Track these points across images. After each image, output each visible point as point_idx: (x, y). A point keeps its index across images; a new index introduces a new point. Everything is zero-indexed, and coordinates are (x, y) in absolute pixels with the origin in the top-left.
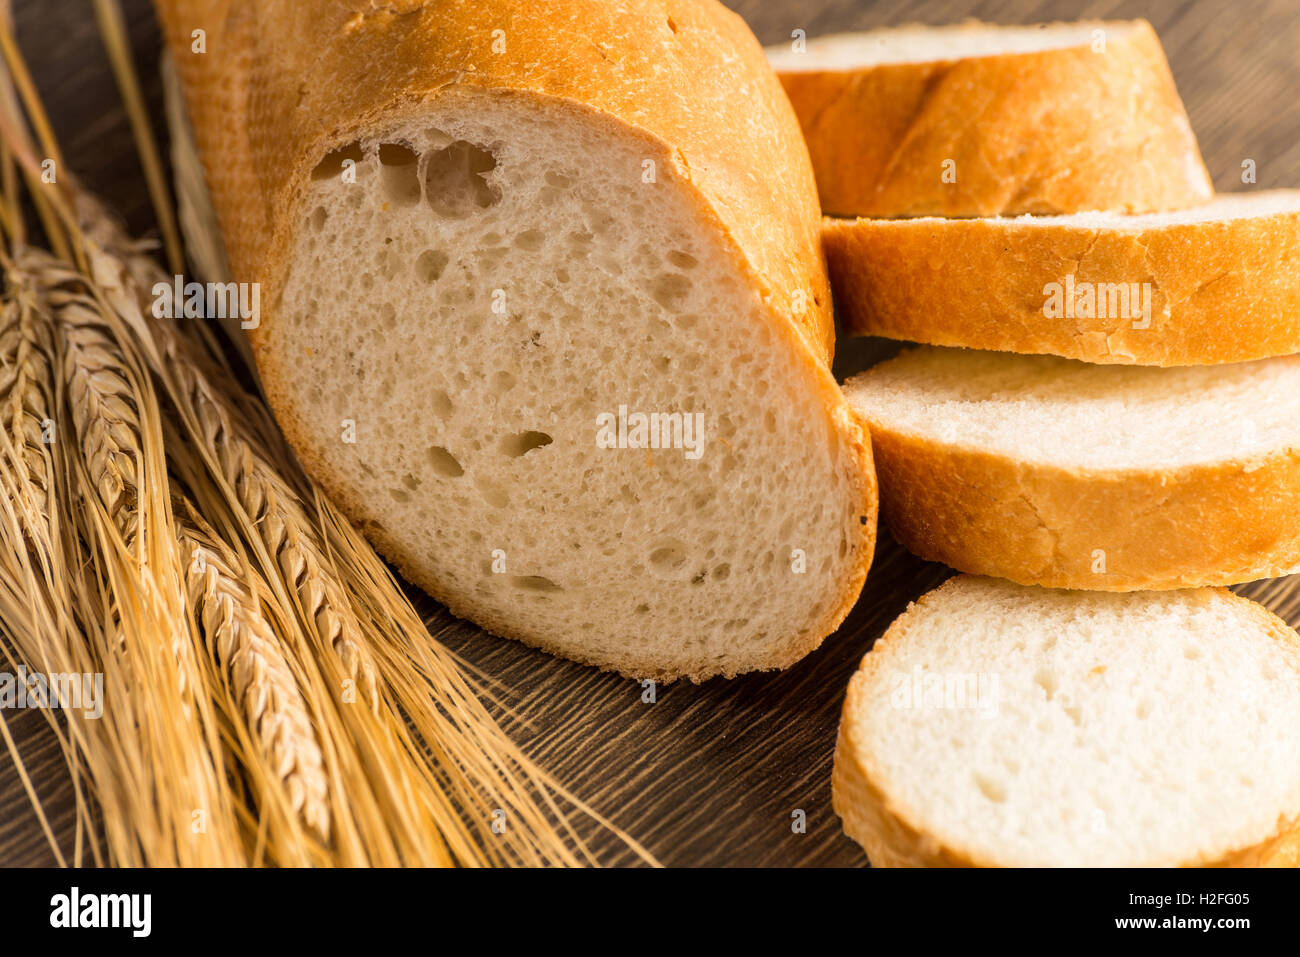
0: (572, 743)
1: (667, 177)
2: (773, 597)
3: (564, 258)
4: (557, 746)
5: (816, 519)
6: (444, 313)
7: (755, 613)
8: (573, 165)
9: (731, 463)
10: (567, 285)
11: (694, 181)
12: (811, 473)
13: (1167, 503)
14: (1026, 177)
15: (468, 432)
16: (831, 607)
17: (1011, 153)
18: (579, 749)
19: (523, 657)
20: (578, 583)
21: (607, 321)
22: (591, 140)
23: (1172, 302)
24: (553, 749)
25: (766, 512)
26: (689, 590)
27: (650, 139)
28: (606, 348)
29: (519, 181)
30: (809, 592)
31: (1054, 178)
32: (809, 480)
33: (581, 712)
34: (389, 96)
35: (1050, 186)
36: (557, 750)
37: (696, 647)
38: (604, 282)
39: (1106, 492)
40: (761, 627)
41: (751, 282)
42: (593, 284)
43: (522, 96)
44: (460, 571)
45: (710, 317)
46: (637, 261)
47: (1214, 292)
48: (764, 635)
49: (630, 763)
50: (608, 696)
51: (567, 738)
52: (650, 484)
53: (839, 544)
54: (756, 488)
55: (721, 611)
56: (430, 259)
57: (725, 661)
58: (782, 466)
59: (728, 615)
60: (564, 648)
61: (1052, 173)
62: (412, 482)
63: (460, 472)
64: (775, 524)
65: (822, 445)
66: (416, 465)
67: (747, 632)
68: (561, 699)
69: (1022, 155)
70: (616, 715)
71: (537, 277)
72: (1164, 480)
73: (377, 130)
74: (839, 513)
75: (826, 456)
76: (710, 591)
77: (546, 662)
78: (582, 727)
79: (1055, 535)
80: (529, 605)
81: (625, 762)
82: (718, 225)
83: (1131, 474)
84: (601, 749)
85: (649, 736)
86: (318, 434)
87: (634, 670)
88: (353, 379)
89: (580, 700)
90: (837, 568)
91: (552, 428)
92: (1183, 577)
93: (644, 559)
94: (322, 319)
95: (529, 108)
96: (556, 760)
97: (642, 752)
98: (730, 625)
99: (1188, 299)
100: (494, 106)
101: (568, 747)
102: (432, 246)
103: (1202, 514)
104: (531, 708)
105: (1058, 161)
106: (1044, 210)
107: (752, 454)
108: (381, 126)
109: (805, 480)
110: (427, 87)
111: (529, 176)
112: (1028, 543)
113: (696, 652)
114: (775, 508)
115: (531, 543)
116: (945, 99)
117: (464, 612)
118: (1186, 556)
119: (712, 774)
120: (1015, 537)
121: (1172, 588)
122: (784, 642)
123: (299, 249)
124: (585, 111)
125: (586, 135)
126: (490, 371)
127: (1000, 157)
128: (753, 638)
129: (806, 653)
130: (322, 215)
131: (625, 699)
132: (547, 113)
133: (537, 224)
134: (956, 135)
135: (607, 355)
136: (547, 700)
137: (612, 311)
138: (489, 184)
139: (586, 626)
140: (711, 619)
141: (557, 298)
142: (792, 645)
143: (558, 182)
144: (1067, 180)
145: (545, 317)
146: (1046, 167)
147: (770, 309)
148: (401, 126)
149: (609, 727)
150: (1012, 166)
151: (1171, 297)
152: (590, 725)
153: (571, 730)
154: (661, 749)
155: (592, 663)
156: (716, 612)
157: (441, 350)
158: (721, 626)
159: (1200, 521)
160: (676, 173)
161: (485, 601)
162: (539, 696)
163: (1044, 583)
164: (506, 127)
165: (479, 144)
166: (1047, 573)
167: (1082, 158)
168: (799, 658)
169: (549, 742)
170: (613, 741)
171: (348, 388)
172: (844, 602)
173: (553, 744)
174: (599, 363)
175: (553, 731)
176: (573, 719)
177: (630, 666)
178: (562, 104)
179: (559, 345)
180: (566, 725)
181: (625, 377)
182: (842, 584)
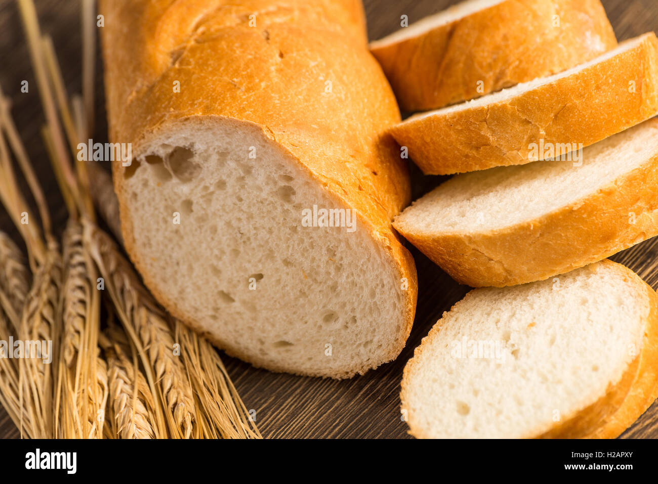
0: (304, 422)
1: (266, 141)
2: (378, 328)
3: (238, 190)
4: (296, 426)
5: (383, 286)
6: (200, 227)
7: (374, 336)
8: (225, 146)
9: (339, 269)
10: (243, 202)
11: (277, 141)
12: (373, 265)
13: (541, 235)
14: (498, 71)
15: (230, 281)
16: (403, 325)
17: (489, 60)
18: (306, 425)
19: (288, 380)
20: (299, 340)
21: (264, 215)
22: (228, 132)
23: (542, 127)
24: (294, 428)
25: (362, 288)
26: (343, 332)
27: (252, 125)
28: (269, 228)
29: (206, 159)
30: (392, 321)
31: (511, 68)
32: (373, 268)
33: (311, 404)
34: (140, 133)
35: (509, 72)
36: (296, 428)
37: (356, 358)
38: (257, 197)
39: (508, 238)
40: (379, 342)
41: (318, 182)
42: (253, 199)
43: (193, 119)
44: (251, 346)
45: (306, 203)
46: (267, 184)
47: (564, 116)
48: (381, 345)
49: (331, 425)
50: (326, 391)
51: (302, 420)
52: (310, 286)
53: (396, 295)
54: (352, 278)
55: (360, 339)
56: (186, 204)
57: (370, 361)
58: (360, 264)
59: (364, 340)
60: (305, 371)
61: (510, 65)
62: (216, 309)
63: (233, 300)
64: (366, 292)
65: (373, 250)
66: (215, 301)
67: (373, 346)
68: (303, 399)
69: (495, 60)
70: (328, 400)
71: (229, 202)
72: (532, 225)
73: (141, 151)
74: (391, 281)
75: (376, 256)
76: (352, 330)
77: (298, 380)
78: (310, 412)
79: (500, 262)
80: (284, 355)
81: (328, 426)
82: (294, 158)
83: (516, 227)
84: (317, 422)
85: (342, 408)
86: (170, 297)
87: (336, 375)
88: (176, 268)
89: (312, 397)
90: (399, 307)
91: (261, 270)
92: (573, 264)
93: (320, 322)
94: (153, 242)
95: (197, 124)
96: (294, 434)
97: (338, 418)
98: (366, 344)
99: (551, 123)
100: (183, 127)
101: (301, 425)
102: (184, 198)
103: (563, 235)
104: (286, 408)
105: (512, 58)
106: (509, 85)
107: (346, 261)
108: (141, 148)
109: (371, 268)
110: (154, 125)
111: (209, 156)
112: (489, 269)
113: (357, 361)
114: (364, 285)
115: (273, 325)
116: (456, 41)
117: (259, 365)
118: (567, 255)
119: (370, 421)
120: (482, 268)
121: (570, 270)
122: (391, 347)
123: (132, 212)
124: (221, 119)
125: (226, 131)
126: (228, 250)
127: (484, 64)
128: (377, 348)
129: (401, 350)
130: (135, 195)
131: (335, 390)
132: (206, 124)
133: (221, 177)
134: (463, 58)
135: (270, 231)
136: (296, 401)
137: (265, 210)
138: (194, 164)
139: (310, 359)
140: (358, 343)
141: (241, 210)
142: (394, 348)
143: (223, 155)
144: (517, 67)
145: (239, 220)
146: (506, 63)
147: (330, 192)
148: (150, 146)
149: (323, 408)
150: (490, 67)
151: (540, 125)
152: (314, 410)
153: (304, 415)
154: (347, 414)
155: (318, 375)
156: (358, 340)
157: (204, 245)
158: (362, 346)
159: (564, 238)
160: (268, 138)
161: (265, 357)
162: (292, 400)
163: (508, 284)
164: (192, 135)
165: (184, 146)
166: (506, 280)
167: (523, 53)
168: (399, 353)
169: (292, 425)
170: (325, 415)
171: (176, 272)
172: (408, 323)
173: (294, 425)
174: (268, 236)
175: (296, 418)
176: (306, 409)
177: (333, 373)
178: (210, 118)
179: (249, 231)
180: (302, 413)
181: (281, 240)
182: (404, 314)
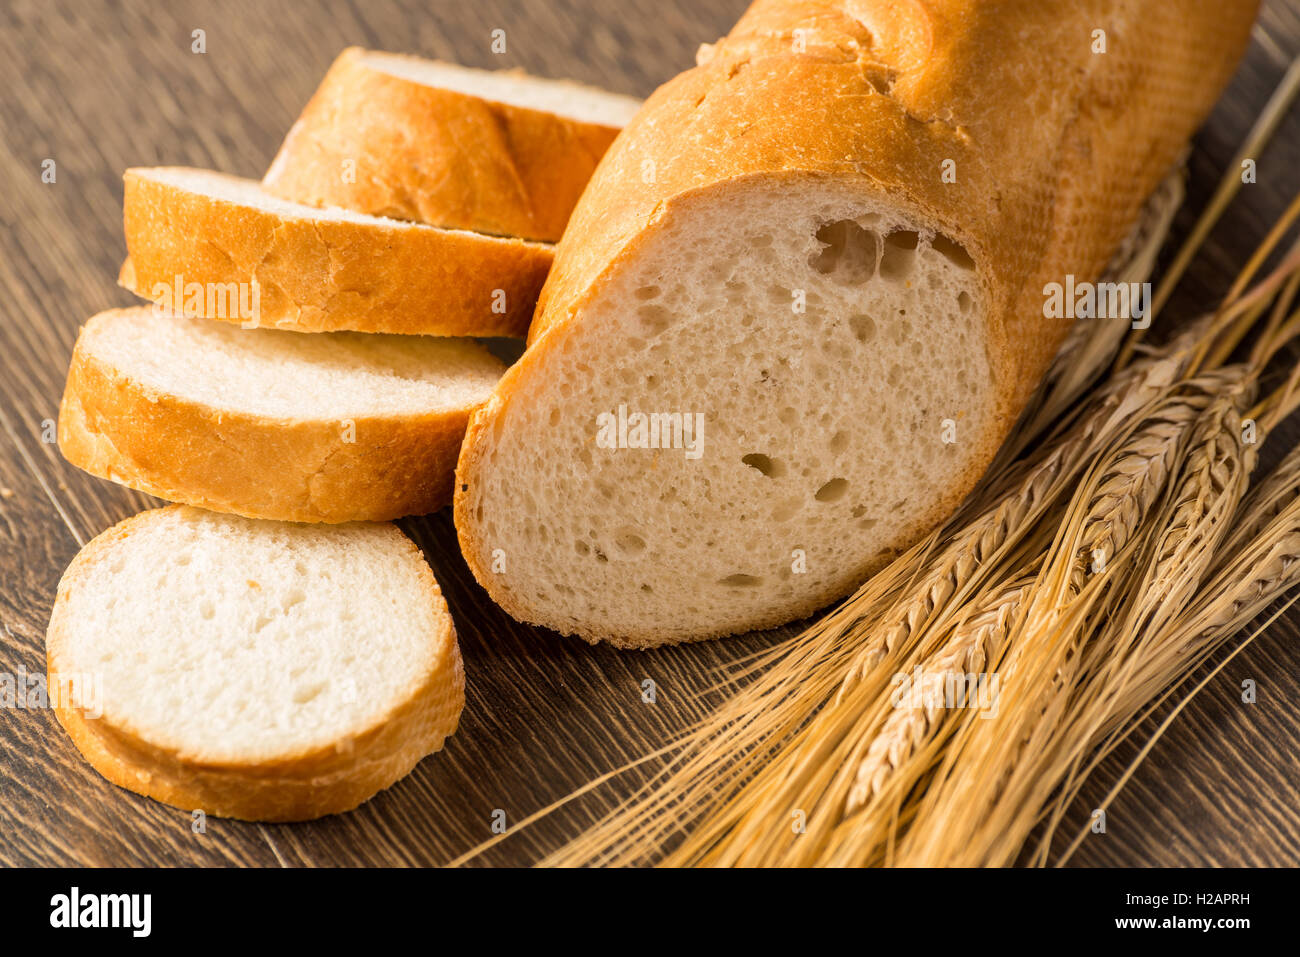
56: (867, 323)
